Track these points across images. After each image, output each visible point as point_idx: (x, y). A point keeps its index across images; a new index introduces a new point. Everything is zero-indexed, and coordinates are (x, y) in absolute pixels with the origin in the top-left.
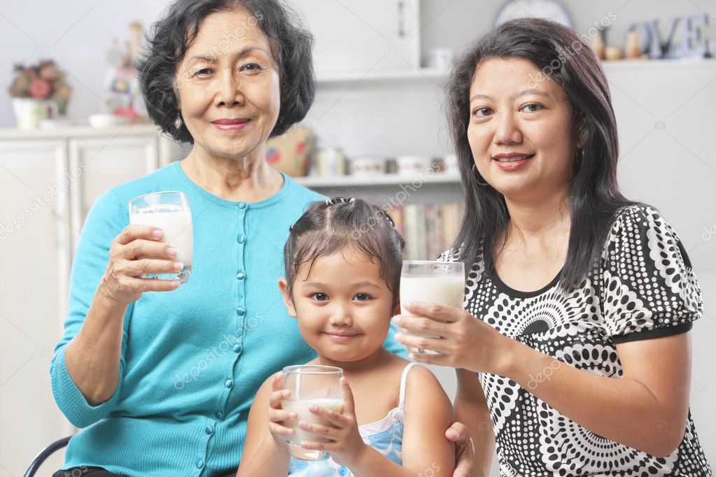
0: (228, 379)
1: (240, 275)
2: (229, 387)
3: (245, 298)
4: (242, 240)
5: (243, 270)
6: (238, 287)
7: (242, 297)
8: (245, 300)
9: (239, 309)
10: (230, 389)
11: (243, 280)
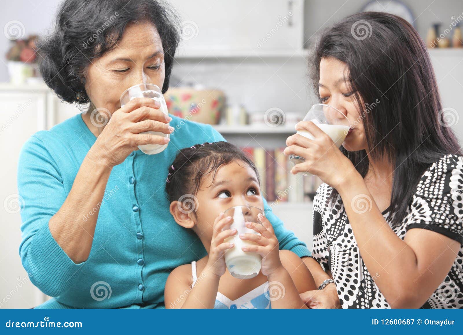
0: (140, 284)
1: (135, 208)
2: (141, 290)
3: (142, 225)
4: (133, 182)
5: (137, 205)
6: (135, 218)
7: (139, 225)
8: (142, 227)
9: (138, 234)
10: (142, 291)
11: (138, 213)
